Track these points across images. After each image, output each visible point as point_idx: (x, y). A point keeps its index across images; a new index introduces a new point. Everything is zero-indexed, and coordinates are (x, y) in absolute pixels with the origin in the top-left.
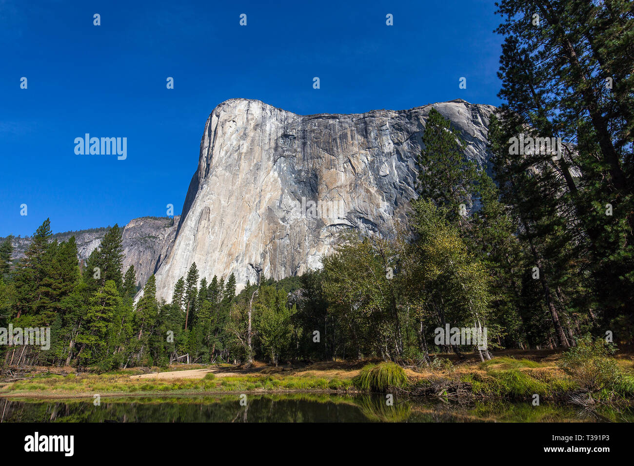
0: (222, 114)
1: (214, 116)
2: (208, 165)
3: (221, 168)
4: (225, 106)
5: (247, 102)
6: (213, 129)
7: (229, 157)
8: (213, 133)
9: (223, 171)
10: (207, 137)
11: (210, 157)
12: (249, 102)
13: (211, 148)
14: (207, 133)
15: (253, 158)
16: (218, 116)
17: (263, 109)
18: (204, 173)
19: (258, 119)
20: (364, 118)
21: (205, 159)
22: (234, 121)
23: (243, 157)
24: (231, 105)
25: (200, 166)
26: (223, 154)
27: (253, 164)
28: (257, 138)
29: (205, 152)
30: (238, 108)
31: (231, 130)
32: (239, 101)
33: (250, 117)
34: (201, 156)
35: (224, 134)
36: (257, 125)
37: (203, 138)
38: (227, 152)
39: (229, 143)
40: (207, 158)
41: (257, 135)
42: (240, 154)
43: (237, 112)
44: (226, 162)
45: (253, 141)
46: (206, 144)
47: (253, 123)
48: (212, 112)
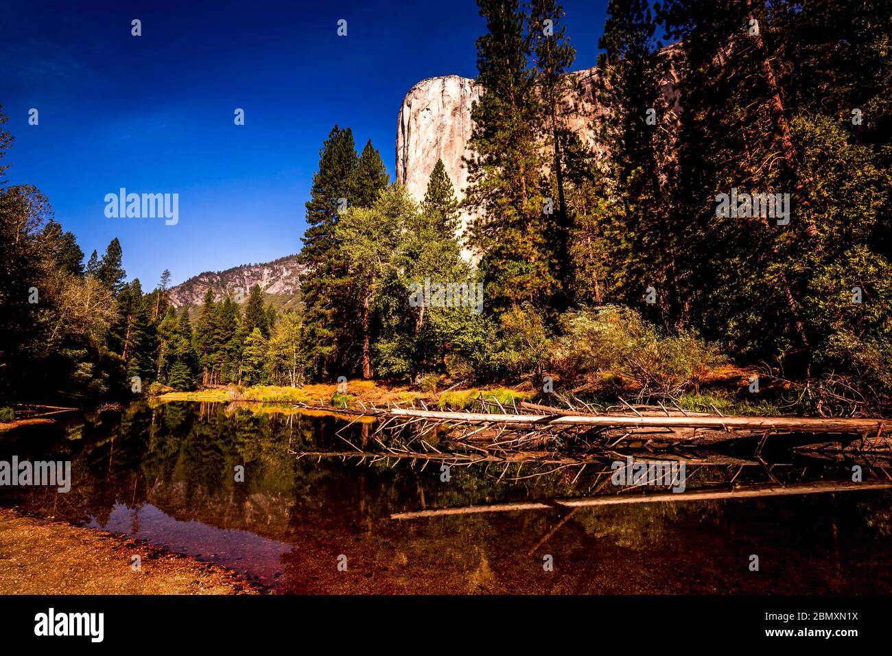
0: (414, 102)
1: (405, 106)
2: (405, 169)
3: (418, 172)
4: (416, 92)
5: (441, 80)
6: (406, 124)
7: (427, 156)
8: (406, 129)
9: (422, 175)
10: (400, 135)
11: (406, 160)
12: (444, 80)
13: (406, 147)
14: (400, 130)
15: (453, 152)
16: (409, 106)
17: (462, 86)
18: (402, 179)
19: (457, 100)
20: (591, 75)
21: (401, 162)
22: (428, 109)
23: (442, 153)
24: (423, 88)
25: (397, 171)
26: (419, 152)
27: (454, 161)
28: (457, 126)
29: (400, 153)
30: (432, 90)
31: (427, 121)
32: (431, 82)
33: (446, 100)
34: (397, 159)
35: (418, 128)
36: (456, 109)
37: (397, 137)
38: (423, 150)
39: (425, 139)
40: (403, 160)
41: (457, 122)
42: (439, 150)
43: (430, 97)
44: (425, 163)
45: (452, 131)
46: (401, 144)
47: (450, 108)
48: (403, 101)
